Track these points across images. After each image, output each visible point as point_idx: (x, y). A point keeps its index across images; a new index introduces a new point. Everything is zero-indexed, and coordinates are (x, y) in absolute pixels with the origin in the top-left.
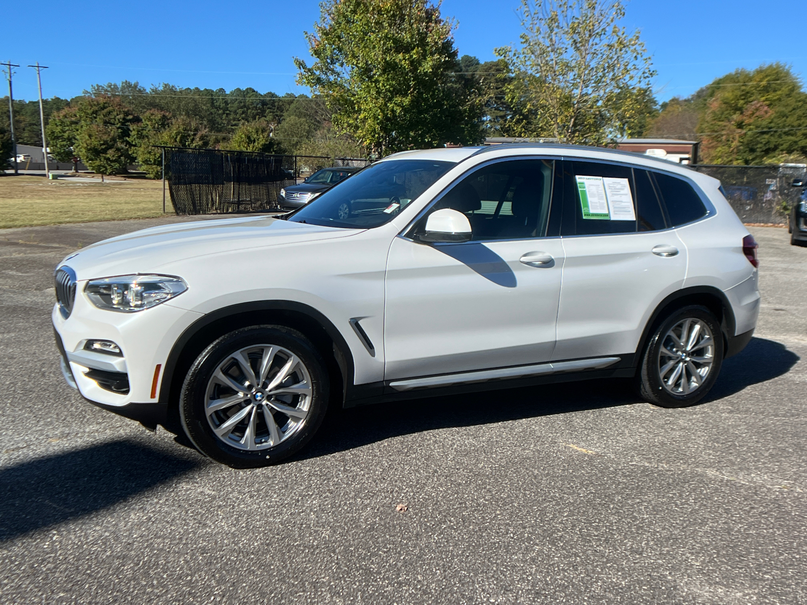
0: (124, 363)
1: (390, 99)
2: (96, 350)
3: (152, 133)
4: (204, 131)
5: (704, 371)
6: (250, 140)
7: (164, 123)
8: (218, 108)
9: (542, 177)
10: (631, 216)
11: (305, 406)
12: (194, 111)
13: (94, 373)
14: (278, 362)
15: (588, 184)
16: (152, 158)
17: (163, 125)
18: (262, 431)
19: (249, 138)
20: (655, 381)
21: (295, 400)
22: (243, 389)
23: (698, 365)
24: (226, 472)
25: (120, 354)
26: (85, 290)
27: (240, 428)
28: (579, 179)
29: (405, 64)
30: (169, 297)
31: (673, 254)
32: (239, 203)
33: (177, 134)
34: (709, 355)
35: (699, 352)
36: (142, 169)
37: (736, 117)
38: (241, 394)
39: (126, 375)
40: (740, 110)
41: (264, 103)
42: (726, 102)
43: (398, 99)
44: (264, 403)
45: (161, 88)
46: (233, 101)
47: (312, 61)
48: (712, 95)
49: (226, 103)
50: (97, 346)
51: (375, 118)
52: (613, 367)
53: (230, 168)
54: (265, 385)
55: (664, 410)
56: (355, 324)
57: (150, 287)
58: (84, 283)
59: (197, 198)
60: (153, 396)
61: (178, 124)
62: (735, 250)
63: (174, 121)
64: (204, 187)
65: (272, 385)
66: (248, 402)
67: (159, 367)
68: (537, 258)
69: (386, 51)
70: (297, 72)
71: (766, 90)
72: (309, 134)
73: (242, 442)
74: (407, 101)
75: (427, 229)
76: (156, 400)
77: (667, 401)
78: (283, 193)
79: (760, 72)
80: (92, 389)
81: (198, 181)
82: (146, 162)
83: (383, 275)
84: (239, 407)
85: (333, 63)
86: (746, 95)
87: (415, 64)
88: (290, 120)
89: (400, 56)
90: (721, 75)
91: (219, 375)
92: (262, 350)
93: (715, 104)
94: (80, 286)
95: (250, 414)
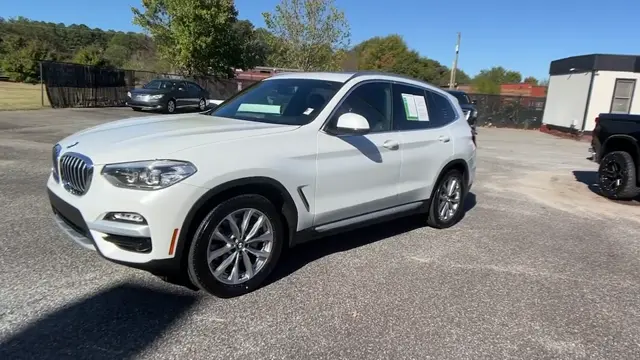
0: (148, 229)
1: (198, 38)
2: (118, 220)
3: (12, 49)
4: (53, 51)
5: (455, 206)
6: (88, 58)
7: (21, 44)
8: (60, 36)
9: (385, 93)
10: (426, 118)
11: (268, 249)
12: (44, 37)
13: (112, 237)
14: (253, 221)
15: (408, 99)
16: (14, 68)
17: (21, 45)
18: (242, 269)
19: (87, 57)
20: (437, 215)
21: (260, 246)
22: (230, 241)
23: (453, 203)
24: (221, 302)
25: (144, 222)
26: (102, 173)
27: (229, 270)
28: (404, 96)
29: (208, 17)
30: (182, 177)
31: (448, 141)
32: (96, 100)
33: (33, 51)
34: (457, 198)
35: (453, 197)
36: (6, 74)
37: (377, 62)
38: (229, 245)
39: (150, 239)
40: (379, 58)
41: (93, 35)
42: (372, 54)
43: (204, 38)
44: (244, 250)
45: (17, 19)
46: (71, 32)
47: (143, 10)
48: (363, 49)
49: (66, 33)
50: (117, 216)
51: (188, 49)
52: (419, 208)
53: (90, 77)
54: (244, 238)
55: (439, 231)
56: (300, 190)
57: (166, 170)
58: (102, 167)
59: (66, 96)
60: (170, 253)
61: (33, 44)
62: (466, 138)
63: (30, 43)
64: (71, 89)
65: (248, 238)
66: (233, 250)
67: (176, 230)
68: (390, 144)
69: (196, 8)
70: (133, 16)
71: (392, 49)
72: (128, 57)
73: (230, 278)
74: (209, 40)
75: (338, 125)
76: (173, 256)
77: (440, 225)
78: (129, 94)
79: (388, 39)
80: (111, 250)
81: (67, 85)
82: (9, 70)
83: (314, 157)
84: (227, 255)
85: (155, 12)
86: (382, 51)
87: (214, 17)
88: (113, 47)
89: (205, 11)
90: (368, 39)
91: (218, 234)
92: (244, 212)
93: (366, 55)
94: (97, 170)
95: (235, 259)
